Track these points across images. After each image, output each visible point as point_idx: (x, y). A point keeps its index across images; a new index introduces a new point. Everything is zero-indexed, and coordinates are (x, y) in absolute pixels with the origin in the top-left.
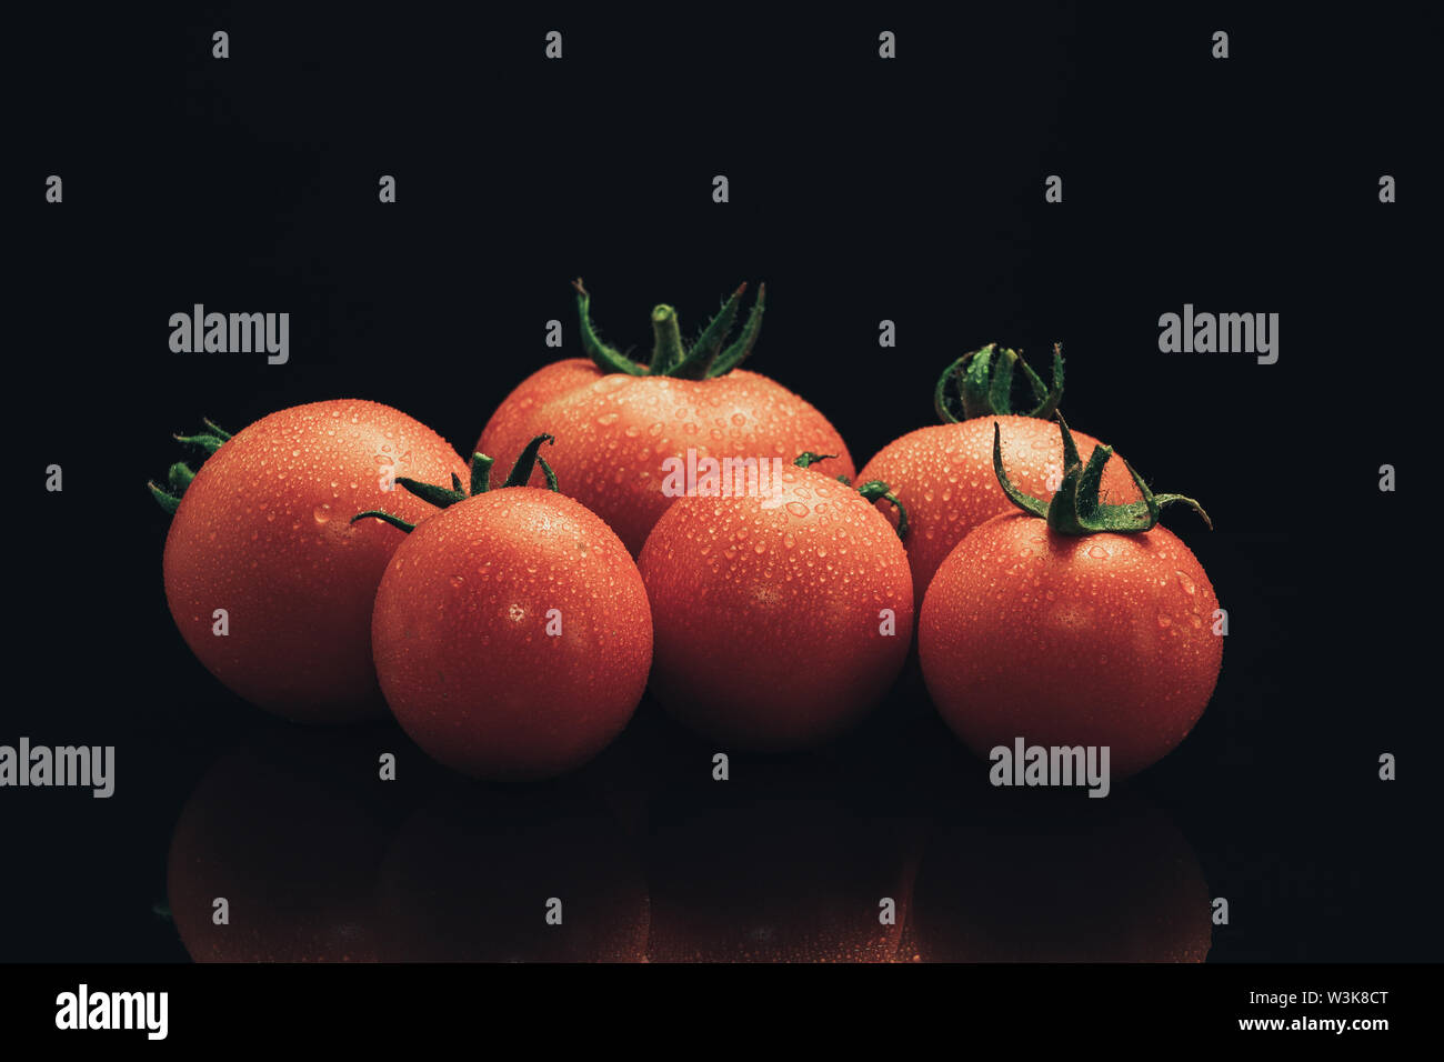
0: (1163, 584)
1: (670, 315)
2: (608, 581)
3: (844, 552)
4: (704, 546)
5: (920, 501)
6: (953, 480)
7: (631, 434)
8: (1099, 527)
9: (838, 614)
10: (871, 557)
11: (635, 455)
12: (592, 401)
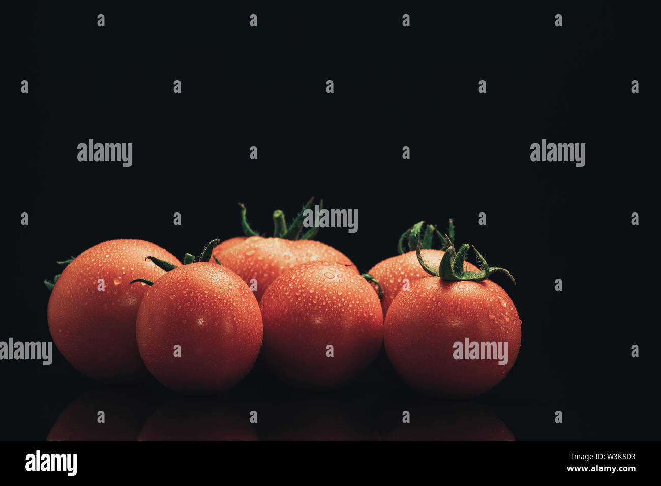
0: (491, 301)
1: (281, 215)
2: (241, 300)
3: (350, 294)
4: (287, 291)
5: (388, 282)
6: (402, 273)
7: (260, 258)
8: (464, 278)
9: (347, 320)
10: (362, 297)
11: (262, 267)
12: (244, 247)
